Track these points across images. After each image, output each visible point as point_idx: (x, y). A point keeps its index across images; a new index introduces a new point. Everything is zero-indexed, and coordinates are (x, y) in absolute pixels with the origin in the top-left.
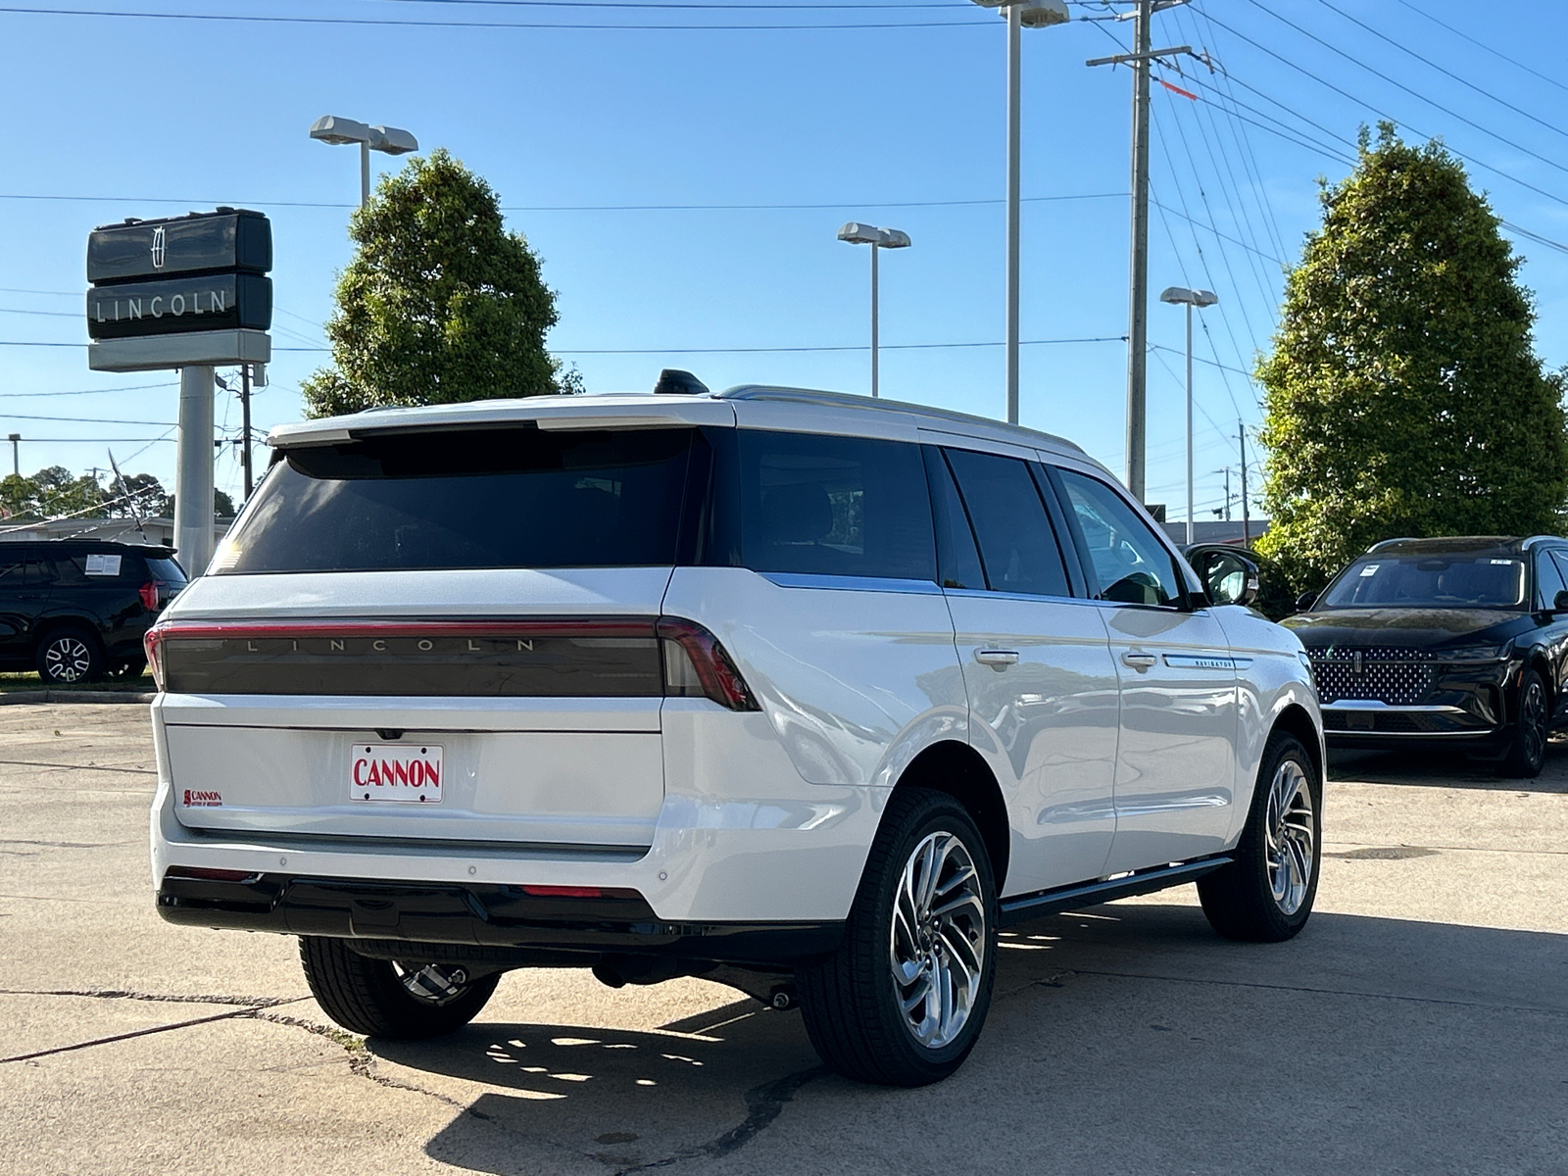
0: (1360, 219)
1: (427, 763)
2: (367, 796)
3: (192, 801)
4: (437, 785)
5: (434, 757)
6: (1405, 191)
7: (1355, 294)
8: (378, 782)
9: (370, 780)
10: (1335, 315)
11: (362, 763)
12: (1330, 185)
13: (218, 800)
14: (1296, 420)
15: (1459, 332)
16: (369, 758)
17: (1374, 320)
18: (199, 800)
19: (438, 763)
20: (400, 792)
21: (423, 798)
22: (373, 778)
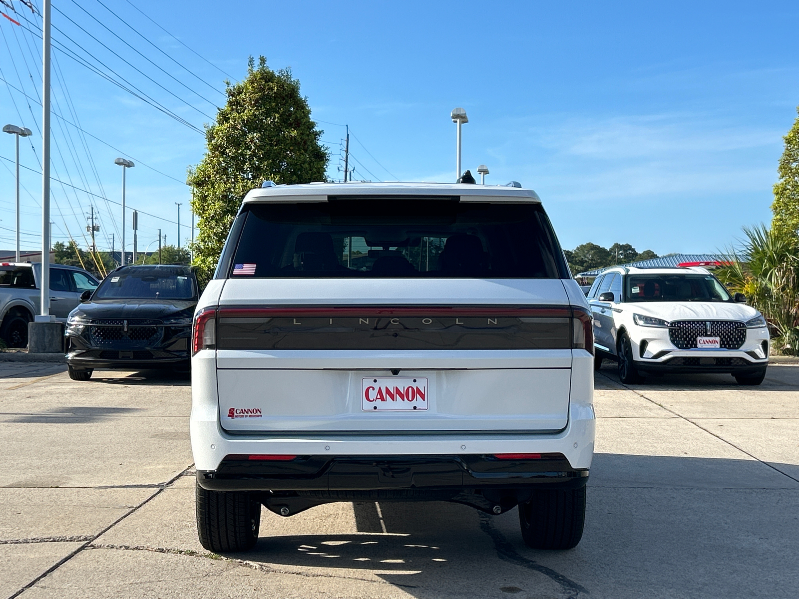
0: (251, 104)
1: (417, 388)
2: (375, 408)
3: (235, 414)
4: (424, 400)
5: (421, 385)
6: (275, 93)
7: (251, 142)
8: (382, 399)
9: (377, 398)
10: (239, 152)
11: (371, 389)
12: (232, 85)
13: (259, 414)
14: (221, 203)
15: (303, 165)
16: (376, 386)
17: (262, 156)
18: (242, 414)
19: (424, 387)
20: (400, 404)
21: (415, 408)
22: (379, 397)
